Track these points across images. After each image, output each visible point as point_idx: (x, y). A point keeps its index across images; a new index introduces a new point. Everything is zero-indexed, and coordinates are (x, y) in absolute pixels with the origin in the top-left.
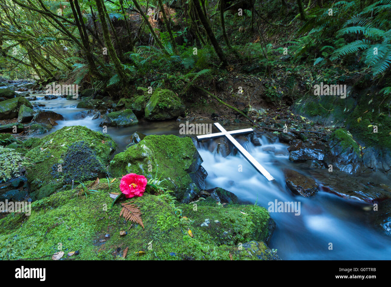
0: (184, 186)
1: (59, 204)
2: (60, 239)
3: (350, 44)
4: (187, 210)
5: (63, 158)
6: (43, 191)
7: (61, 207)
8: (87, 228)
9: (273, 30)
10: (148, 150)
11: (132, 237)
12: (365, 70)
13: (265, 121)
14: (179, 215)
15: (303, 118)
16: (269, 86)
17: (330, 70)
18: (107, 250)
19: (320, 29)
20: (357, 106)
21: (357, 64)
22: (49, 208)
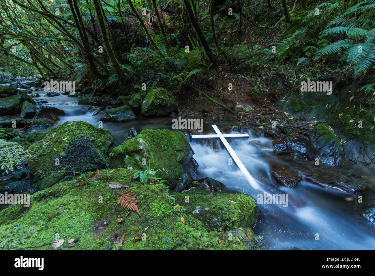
0: (178, 176)
1: (60, 194)
2: (61, 227)
3: (333, 44)
4: (180, 198)
5: (65, 151)
6: (45, 182)
7: (62, 196)
8: (87, 216)
9: (259, 32)
10: (144, 143)
11: (129, 224)
12: (346, 68)
13: (251, 117)
14: (173, 203)
15: (286, 114)
16: (255, 85)
17: (312, 69)
18: (105, 237)
19: (304, 31)
20: (339, 102)
21: (339, 63)
22: (50, 198)
